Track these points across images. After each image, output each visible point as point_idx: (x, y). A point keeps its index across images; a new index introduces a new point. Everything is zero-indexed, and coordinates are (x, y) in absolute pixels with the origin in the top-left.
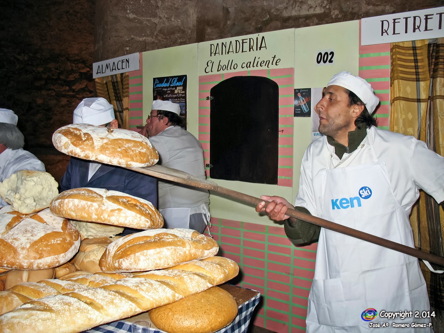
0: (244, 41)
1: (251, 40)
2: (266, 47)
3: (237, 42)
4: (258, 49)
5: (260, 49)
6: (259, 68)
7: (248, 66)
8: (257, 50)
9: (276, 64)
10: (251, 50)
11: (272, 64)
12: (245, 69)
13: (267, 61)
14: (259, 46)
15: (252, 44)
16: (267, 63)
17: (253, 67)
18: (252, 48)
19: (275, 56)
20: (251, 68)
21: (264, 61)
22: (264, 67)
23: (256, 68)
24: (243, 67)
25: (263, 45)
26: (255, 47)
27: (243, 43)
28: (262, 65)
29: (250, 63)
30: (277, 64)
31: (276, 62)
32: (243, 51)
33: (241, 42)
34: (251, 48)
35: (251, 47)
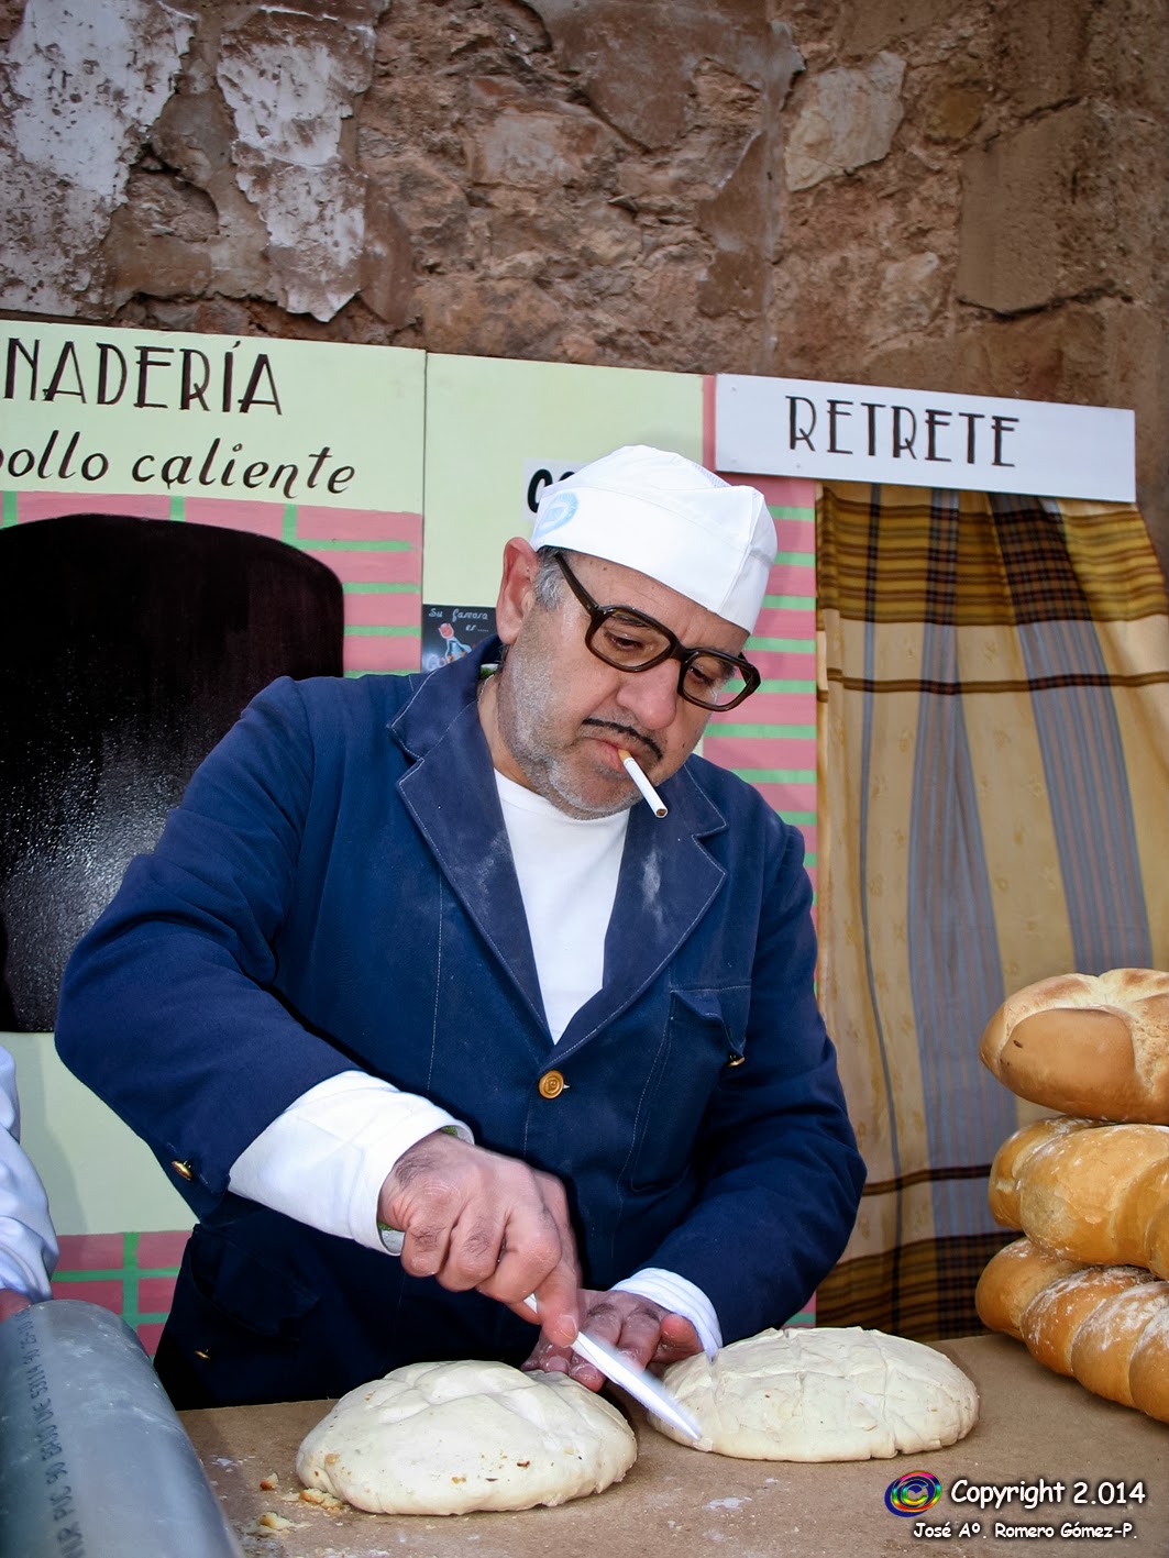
0: (152, 356)
1: (195, 359)
2: (276, 403)
3: (110, 352)
4: (235, 406)
5: (244, 409)
6: (237, 491)
7: (174, 472)
8: (226, 408)
9: (331, 488)
10: (194, 402)
11: (310, 484)
12: (156, 487)
13: (282, 468)
14: (238, 392)
15: (197, 377)
16: (285, 477)
17: (203, 481)
18: (199, 394)
19: (326, 450)
20: (192, 489)
21: (265, 468)
22: (265, 493)
23: (216, 491)
24: (142, 474)
25: (263, 391)
26: (214, 394)
27: (144, 363)
28: (252, 481)
29: (187, 462)
30: (337, 486)
31: (332, 480)
32: (141, 403)
33: (133, 358)
34: (193, 397)
35: (193, 391)
